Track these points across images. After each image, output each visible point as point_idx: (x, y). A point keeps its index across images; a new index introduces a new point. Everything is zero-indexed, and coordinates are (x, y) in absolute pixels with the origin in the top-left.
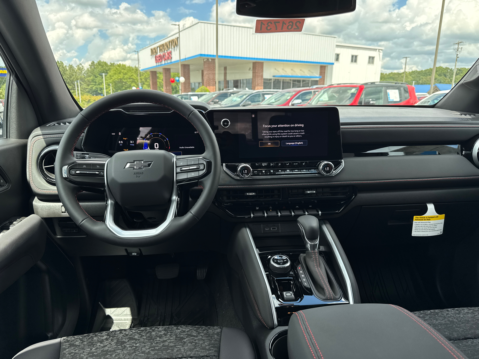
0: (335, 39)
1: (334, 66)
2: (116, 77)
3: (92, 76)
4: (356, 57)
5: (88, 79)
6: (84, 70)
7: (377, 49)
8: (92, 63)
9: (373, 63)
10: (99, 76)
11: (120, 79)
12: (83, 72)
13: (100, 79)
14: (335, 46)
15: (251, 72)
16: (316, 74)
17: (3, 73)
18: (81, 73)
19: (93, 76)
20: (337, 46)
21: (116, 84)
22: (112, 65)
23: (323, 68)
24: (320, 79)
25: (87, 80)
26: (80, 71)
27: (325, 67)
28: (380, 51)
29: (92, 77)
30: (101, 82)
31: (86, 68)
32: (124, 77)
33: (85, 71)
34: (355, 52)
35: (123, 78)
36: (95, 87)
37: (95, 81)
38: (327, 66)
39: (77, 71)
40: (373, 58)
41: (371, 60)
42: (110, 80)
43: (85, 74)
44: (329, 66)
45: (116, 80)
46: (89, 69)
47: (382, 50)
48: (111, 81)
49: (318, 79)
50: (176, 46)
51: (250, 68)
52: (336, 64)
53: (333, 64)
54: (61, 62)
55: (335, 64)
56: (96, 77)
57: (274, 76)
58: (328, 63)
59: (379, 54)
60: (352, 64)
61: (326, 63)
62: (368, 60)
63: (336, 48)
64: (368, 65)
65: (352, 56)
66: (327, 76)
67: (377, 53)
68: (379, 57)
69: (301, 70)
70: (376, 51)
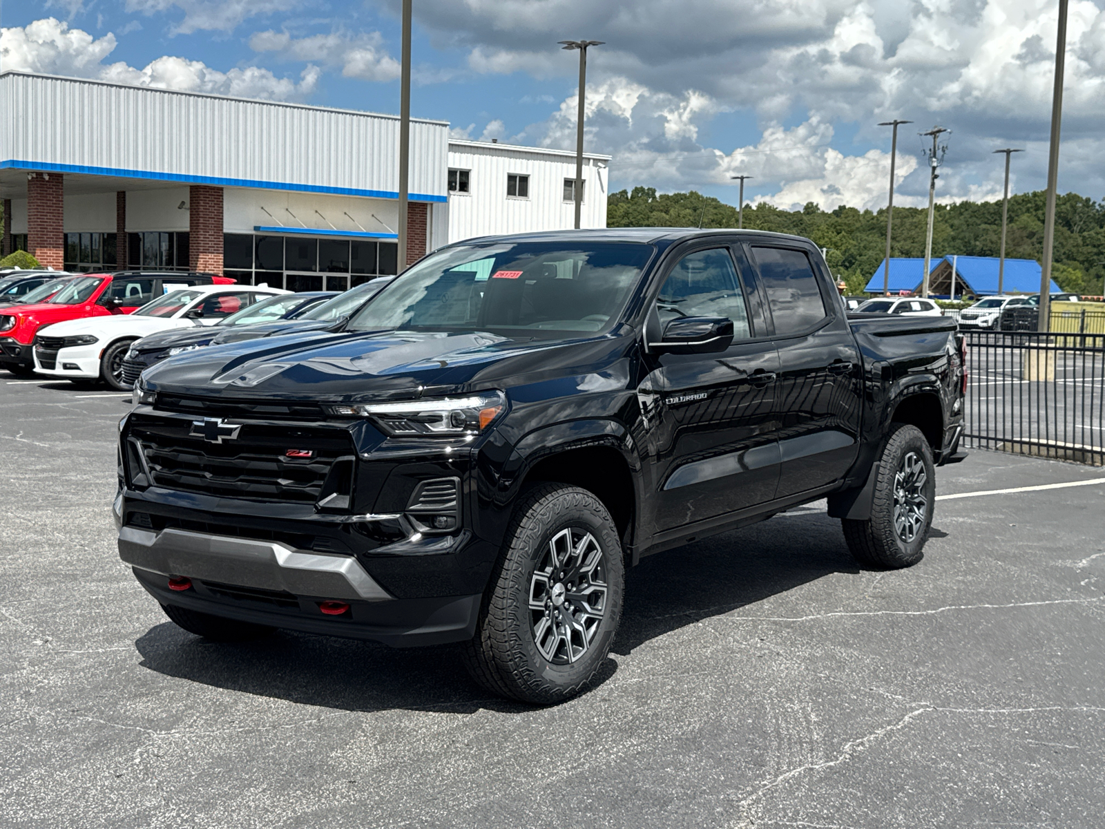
0: (445, 129)
1: (452, 206)
4: (524, 179)
7: (589, 159)
14: (446, 148)
15: (187, 215)
16: (389, 227)
20: (453, 147)
23: (420, 211)
27: (424, 206)
28: (600, 164)
34: (519, 167)
38: (432, 204)
40: (579, 184)
41: (574, 189)
44: (437, 206)
47: (605, 160)
49: (397, 240)
51: (183, 203)
53: (444, 200)
55: (453, 199)
57: (256, 228)
58: (432, 197)
59: (599, 173)
60: (511, 202)
61: (426, 196)
62: (564, 190)
63: (451, 154)
64: (564, 206)
65: (511, 178)
66: (431, 233)
67: (590, 169)
68: (599, 182)
69: (345, 213)
70: (589, 165)
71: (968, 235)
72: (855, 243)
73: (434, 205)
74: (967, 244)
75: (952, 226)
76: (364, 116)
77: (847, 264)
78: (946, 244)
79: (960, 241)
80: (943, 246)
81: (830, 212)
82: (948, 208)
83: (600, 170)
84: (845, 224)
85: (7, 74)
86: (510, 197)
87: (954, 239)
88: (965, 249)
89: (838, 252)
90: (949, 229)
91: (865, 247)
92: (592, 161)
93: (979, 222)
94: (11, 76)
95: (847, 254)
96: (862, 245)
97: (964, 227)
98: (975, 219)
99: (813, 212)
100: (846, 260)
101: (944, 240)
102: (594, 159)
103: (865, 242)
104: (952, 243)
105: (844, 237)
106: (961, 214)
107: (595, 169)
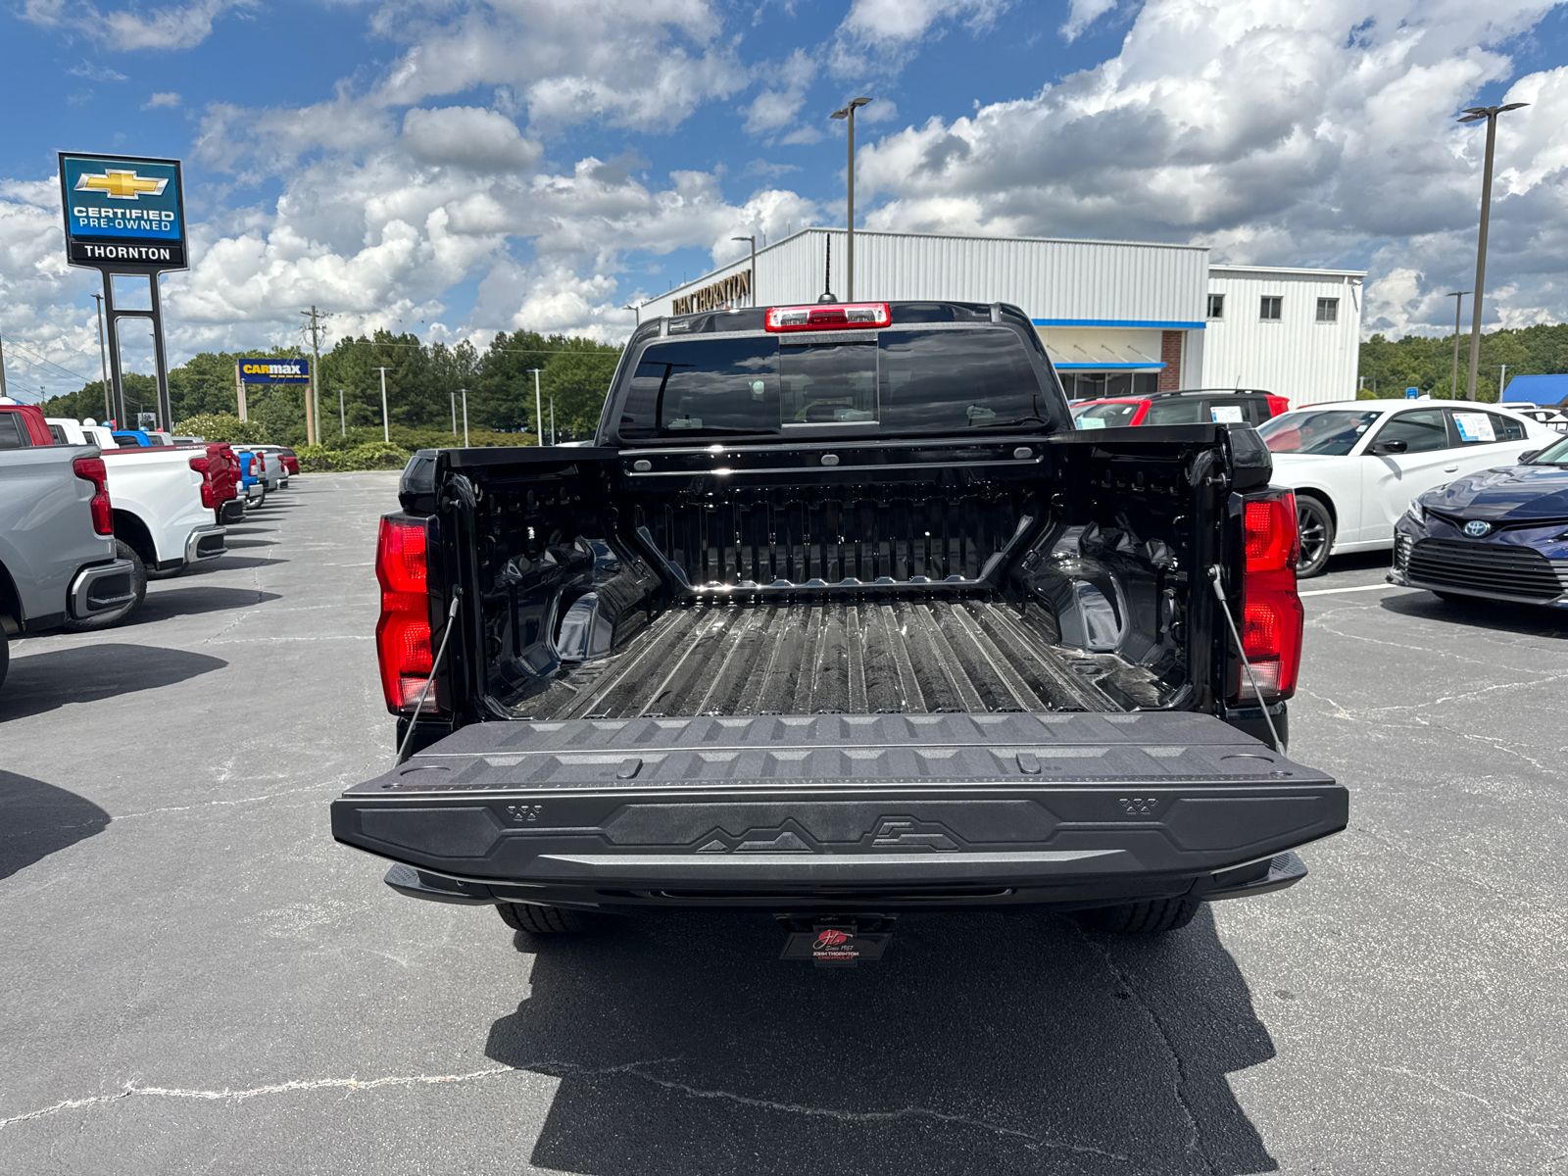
0: (1206, 254)
1: (1208, 331)
2: (565, 378)
3: (497, 375)
4: (1278, 301)
5: (487, 382)
6: (477, 357)
7: (1344, 277)
8: (497, 339)
9: (1333, 317)
10: (517, 374)
11: (579, 382)
12: (473, 364)
13: (523, 382)
14: (1206, 274)
16: (1148, 357)
17: (259, 372)
18: (467, 368)
19: (500, 375)
20: (1214, 273)
21: (564, 398)
22: (556, 341)
23: (1174, 338)
24: (1165, 370)
25: (484, 386)
26: (464, 361)
27: (1178, 334)
28: (1355, 281)
29: (497, 379)
30: (523, 391)
31: (481, 354)
32: (590, 375)
33: (478, 360)
34: (1272, 289)
35: (585, 380)
36: (504, 406)
37: (504, 388)
38: (1186, 332)
39: (455, 361)
40: (1333, 303)
41: (1327, 308)
42: (550, 386)
43: (476, 371)
44: (1192, 333)
45: (566, 384)
46: (491, 355)
47: (1360, 278)
48: (551, 389)
49: (1158, 370)
50: (745, 295)
52: (1213, 325)
53: (1203, 325)
54: (412, 336)
55: (1209, 325)
56: (509, 378)
58: (1186, 324)
59: (1353, 291)
60: (1264, 324)
61: (1179, 324)
62: (1318, 310)
63: (1212, 280)
64: (1317, 326)
65: (1265, 300)
66: (1185, 361)
67: (1344, 288)
68: (1352, 299)
69: (1103, 346)
70: (1343, 282)
71: (1548, 355)
72: (1433, 367)
73: (1189, 333)
74: (1546, 363)
75: (1528, 348)
76: (1128, 245)
77: (1425, 386)
78: (1525, 364)
79: (1539, 361)
80: (1523, 366)
81: (1396, 341)
82: (1515, 332)
83: (1356, 287)
84: (1422, 351)
85: (806, 232)
86: (1263, 320)
87: (1533, 359)
88: (1545, 368)
89: (1417, 376)
90: (1526, 351)
91: (1444, 371)
92: (1346, 278)
93: (1556, 343)
94: (809, 233)
95: (1425, 378)
96: (1440, 369)
97: (1542, 348)
98: (1552, 340)
99: (1380, 343)
100: (1425, 383)
101: (1524, 360)
102: (1349, 276)
103: (1443, 367)
104: (1531, 363)
105: (1422, 361)
106: (1537, 336)
107: (1349, 287)
